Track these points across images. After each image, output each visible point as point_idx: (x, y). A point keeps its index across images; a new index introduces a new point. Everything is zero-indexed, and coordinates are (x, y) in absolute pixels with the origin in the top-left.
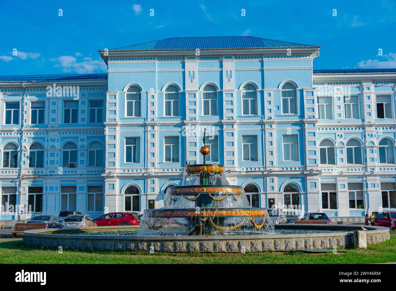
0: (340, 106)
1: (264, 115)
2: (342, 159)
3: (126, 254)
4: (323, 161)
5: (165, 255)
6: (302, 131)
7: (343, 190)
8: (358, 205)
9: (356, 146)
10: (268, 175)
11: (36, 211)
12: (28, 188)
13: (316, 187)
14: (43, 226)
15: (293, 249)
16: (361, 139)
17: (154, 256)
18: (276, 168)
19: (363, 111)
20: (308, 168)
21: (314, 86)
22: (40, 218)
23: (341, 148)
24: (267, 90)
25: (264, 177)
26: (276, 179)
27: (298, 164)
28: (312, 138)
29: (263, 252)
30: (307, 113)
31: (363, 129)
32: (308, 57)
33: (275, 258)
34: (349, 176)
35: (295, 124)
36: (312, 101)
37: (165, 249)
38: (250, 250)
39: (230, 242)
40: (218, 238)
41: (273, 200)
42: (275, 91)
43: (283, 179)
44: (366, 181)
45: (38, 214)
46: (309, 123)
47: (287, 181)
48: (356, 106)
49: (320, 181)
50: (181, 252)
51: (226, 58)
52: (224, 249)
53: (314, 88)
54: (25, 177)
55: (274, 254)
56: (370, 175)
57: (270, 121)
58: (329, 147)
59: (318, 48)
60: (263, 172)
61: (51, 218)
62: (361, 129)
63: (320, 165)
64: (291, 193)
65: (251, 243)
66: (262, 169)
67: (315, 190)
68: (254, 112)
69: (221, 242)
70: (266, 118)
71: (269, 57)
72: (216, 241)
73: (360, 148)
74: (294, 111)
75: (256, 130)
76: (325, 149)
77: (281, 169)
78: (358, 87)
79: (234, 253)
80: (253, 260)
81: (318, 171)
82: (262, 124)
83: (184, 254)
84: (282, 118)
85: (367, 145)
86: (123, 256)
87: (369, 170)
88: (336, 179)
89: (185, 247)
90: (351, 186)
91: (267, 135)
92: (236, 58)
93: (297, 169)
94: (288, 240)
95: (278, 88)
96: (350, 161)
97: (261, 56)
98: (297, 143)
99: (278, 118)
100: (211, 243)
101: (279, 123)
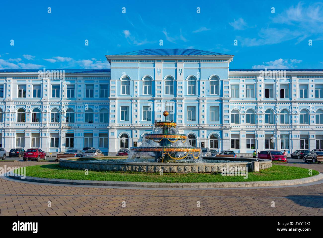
0: (243, 90)
1: (200, 95)
2: (244, 121)
3: (119, 173)
4: (233, 122)
5: (141, 174)
6: (221, 105)
7: (244, 138)
8: (251, 147)
9: (252, 114)
10: (201, 129)
11: (70, 147)
12: (65, 134)
13: (228, 136)
14: (73, 156)
15: (216, 171)
16: (255, 109)
17: (135, 174)
18: (206, 125)
19: (257, 93)
20: (224, 126)
21: (229, 79)
22: (72, 151)
23: (243, 114)
24: (202, 81)
25: (199, 130)
26: (205, 131)
27: (218, 123)
28: (227, 109)
29: (199, 173)
30: (224, 94)
31: (256, 104)
32: (226, 61)
33: (206, 177)
34: (247, 131)
35: (217, 100)
36: (228, 87)
37: (142, 170)
38: (191, 172)
39: (180, 167)
40: (173, 164)
41: (204, 143)
42: (207, 81)
43: (209, 132)
44: (257, 133)
45: (71, 149)
46: (226, 100)
47: (212, 133)
48: (253, 90)
49: (230, 133)
50: (151, 172)
51: (179, 61)
52: (176, 171)
53: (229, 80)
54: (63, 128)
55: (205, 174)
56: (259, 130)
57: (203, 98)
58: (236, 114)
59: (232, 56)
60: (198, 127)
61: (78, 151)
62: (255, 103)
63: (231, 124)
64: (214, 139)
65: (192, 167)
66: (198, 126)
67: (227, 138)
68: (194, 93)
69: (174, 167)
70: (201, 96)
71: (203, 61)
72: (171, 166)
73: (254, 114)
74: (217, 93)
75: (195, 103)
76: (234, 115)
77: (209, 126)
78: (254, 80)
79: (181, 173)
80: (193, 177)
81: (230, 127)
82: (198, 100)
83: (153, 173)
84: (210, 97)
85: (258, 113)
86: (117, 174)
87: (259, 127)
88: (240, 132)
89: (153, 169)
90: (248, 136)
91: (201, 106)
92: (185, 61)
93: (218, 126)
94: (213, 166)
95: (208, 79)
96: (248, 122)
97: (199, 60)
98: (218, 111)
99: (208, 96)
100: (168, 167)
101: (208, 100)
